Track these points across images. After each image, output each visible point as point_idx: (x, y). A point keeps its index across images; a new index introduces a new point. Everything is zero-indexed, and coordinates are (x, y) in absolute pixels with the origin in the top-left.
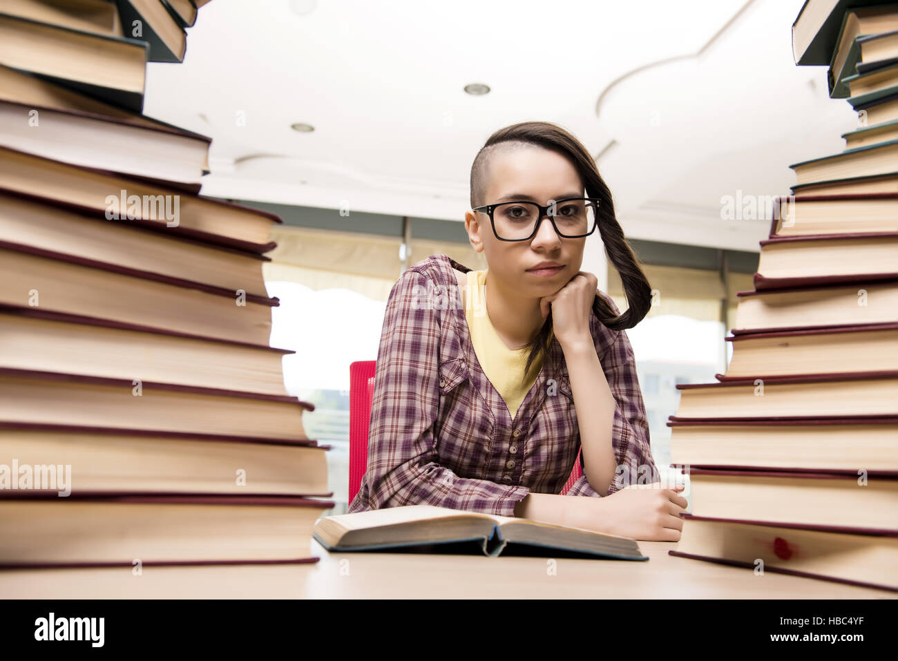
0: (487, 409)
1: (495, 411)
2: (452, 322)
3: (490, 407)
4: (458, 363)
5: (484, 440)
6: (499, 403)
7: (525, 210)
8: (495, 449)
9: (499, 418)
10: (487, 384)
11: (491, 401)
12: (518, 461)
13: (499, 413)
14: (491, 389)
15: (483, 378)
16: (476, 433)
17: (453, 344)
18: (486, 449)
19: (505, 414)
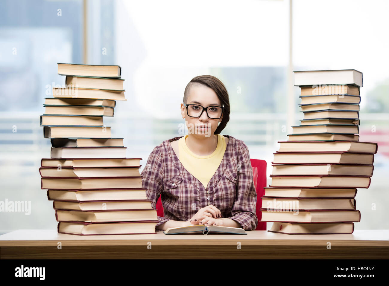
0: (195, 187)
1: (198, 186)
2: (173, 164)
3: (196, 185)
4: (178, 177)
5: (197, 196)
6: (199, 183)
7: (199, 107)
8: (202, 199)
9: (200, 188)
10: (193, 178)
11: (196, 184)
12: (211, 202)
13: (200, 187)
14: (195, 179)
15: (192, 177)
16: (194, 195)
17: (175, 171)
18: (198, 199)
19: (202, 186)
